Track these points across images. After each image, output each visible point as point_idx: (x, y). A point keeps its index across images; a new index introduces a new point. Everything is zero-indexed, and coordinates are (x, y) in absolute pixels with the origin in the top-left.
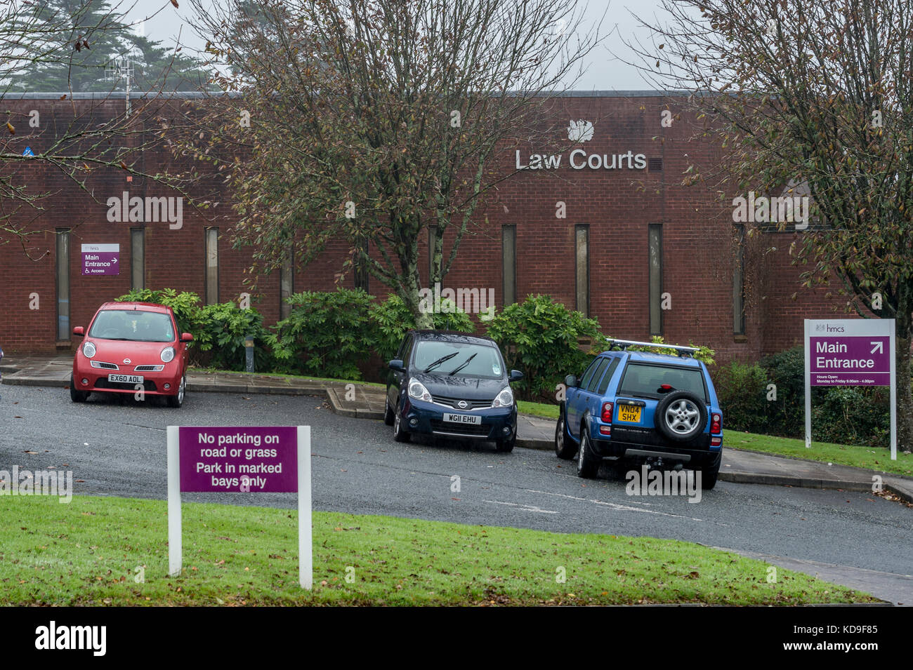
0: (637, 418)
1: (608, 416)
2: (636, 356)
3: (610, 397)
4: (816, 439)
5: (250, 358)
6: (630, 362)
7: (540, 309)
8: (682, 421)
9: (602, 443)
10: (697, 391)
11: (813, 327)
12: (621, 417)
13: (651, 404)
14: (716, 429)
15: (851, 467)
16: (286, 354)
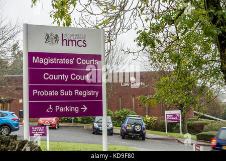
0: (130, 128)
1: (125, 128)
2: (130, 118)
3: (126, 125)
4: (168, 132)
5: (73, 121)
6: (129, 119)
7: (125, 111)
8: (138, 128)
9: (125, 133)
10: (141, 123)
11: (167, 112)
12: (128, 128)
13: (133, 126)
14: (144, 130)
15: (172, 136)
16: (80, 120)
